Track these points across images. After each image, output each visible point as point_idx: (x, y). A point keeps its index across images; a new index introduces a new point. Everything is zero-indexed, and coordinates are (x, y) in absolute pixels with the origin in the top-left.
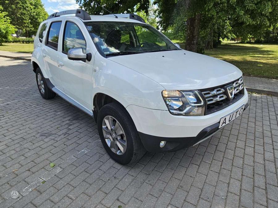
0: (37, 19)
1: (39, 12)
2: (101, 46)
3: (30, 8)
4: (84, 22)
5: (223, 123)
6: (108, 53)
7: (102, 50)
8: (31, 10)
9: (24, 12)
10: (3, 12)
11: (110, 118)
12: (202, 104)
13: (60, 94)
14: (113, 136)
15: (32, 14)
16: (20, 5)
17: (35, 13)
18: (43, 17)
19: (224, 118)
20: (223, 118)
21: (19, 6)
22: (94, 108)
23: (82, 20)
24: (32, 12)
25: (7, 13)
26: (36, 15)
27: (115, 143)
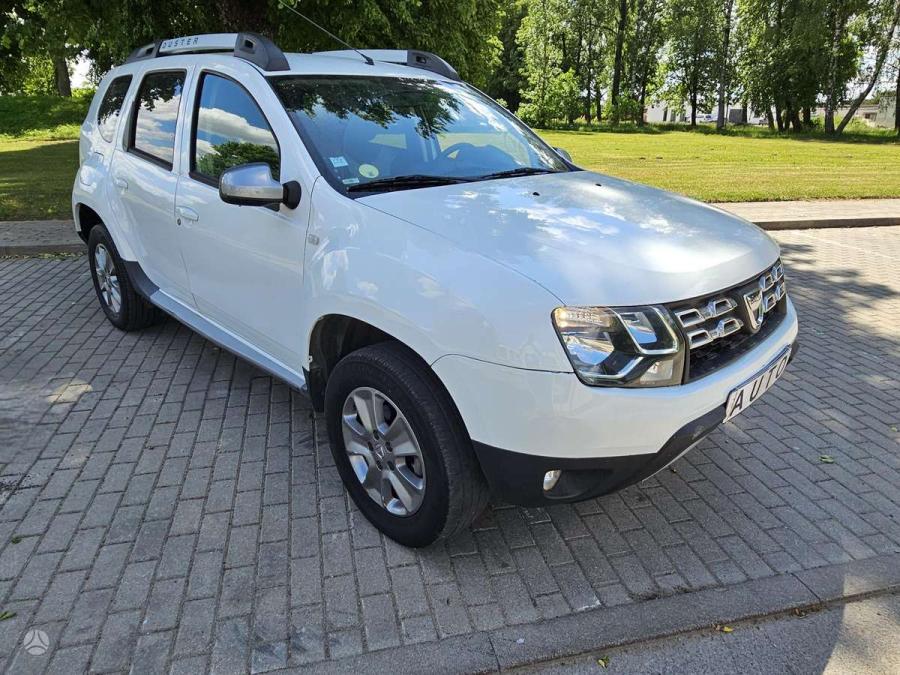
2: (332, 159)
4: (268, 79)
5: (736, 406)
6: (356, 181)
7: (336, 171)
11: (374, 398)
12: (676, 348)
13: (179, 315)
14: (380, 453)
19: (739, 391)
20: (734, 390)
22: (311, 364)
23: (259, 69)
27: (384, 477)
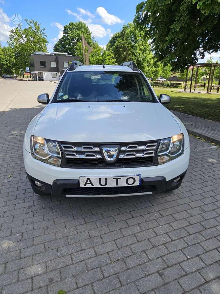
0: (142, 63)
1: (146, 57)
3: (139, 53)
8: (139, 55)
9: (132, 57)
10: (113, 59)
12: (60, 156)
15: (139, 59)
16: (131, 52)
17: (142, 58)
18: (148, 61)
21: (129, 52)
24: (139, 57)
25: (116, 60)
26: (143, 59)
